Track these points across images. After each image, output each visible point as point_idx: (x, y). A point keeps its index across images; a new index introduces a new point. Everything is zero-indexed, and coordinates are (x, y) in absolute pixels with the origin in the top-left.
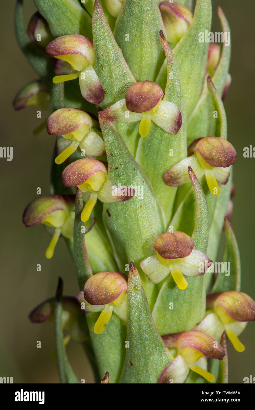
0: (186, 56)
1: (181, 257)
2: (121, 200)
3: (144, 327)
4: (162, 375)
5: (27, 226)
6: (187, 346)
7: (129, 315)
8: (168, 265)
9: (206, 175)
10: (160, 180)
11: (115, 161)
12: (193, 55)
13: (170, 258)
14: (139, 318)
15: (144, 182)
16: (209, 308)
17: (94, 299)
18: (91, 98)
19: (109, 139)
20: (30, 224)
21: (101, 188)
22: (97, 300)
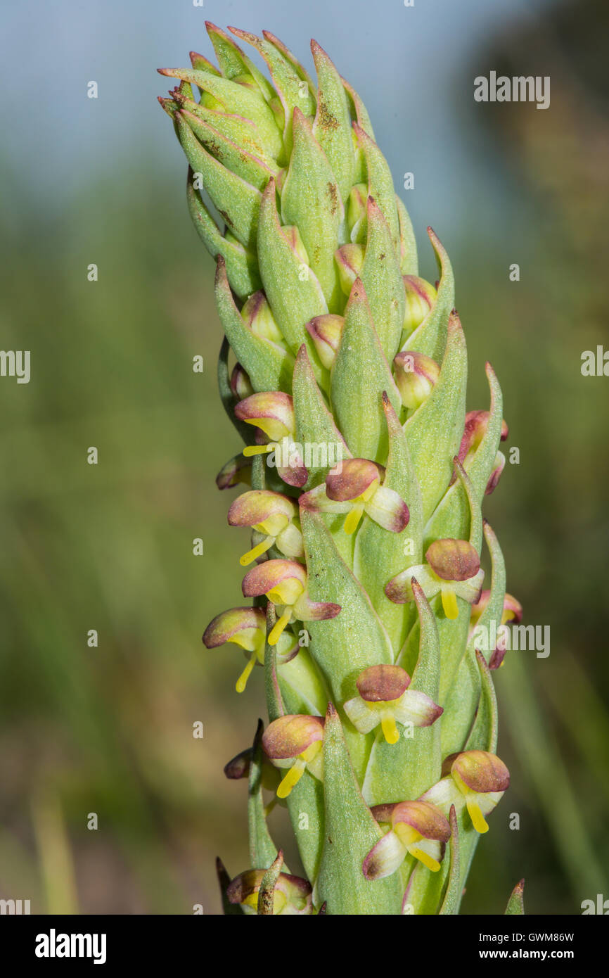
0: (428, 427)
1: (385, 700)
2: (320, 618)
3: (345, 792)
4: (367, 858)
5: (209, 647)
6: (400, 821)
7: (325, 774)
8: (379, 710)
9: (443, 590)
10: (383, 594)
11: (315, 565)
12: (437, 426)
13: (371, 700)
14: (336, 779)
15: (356, 595)
16: (445, 773)
17: (271, 750)
18: (289, 478)
19: (310, 534)
20: (211, 644)
21: (297, 600)
22: (275, 752)
